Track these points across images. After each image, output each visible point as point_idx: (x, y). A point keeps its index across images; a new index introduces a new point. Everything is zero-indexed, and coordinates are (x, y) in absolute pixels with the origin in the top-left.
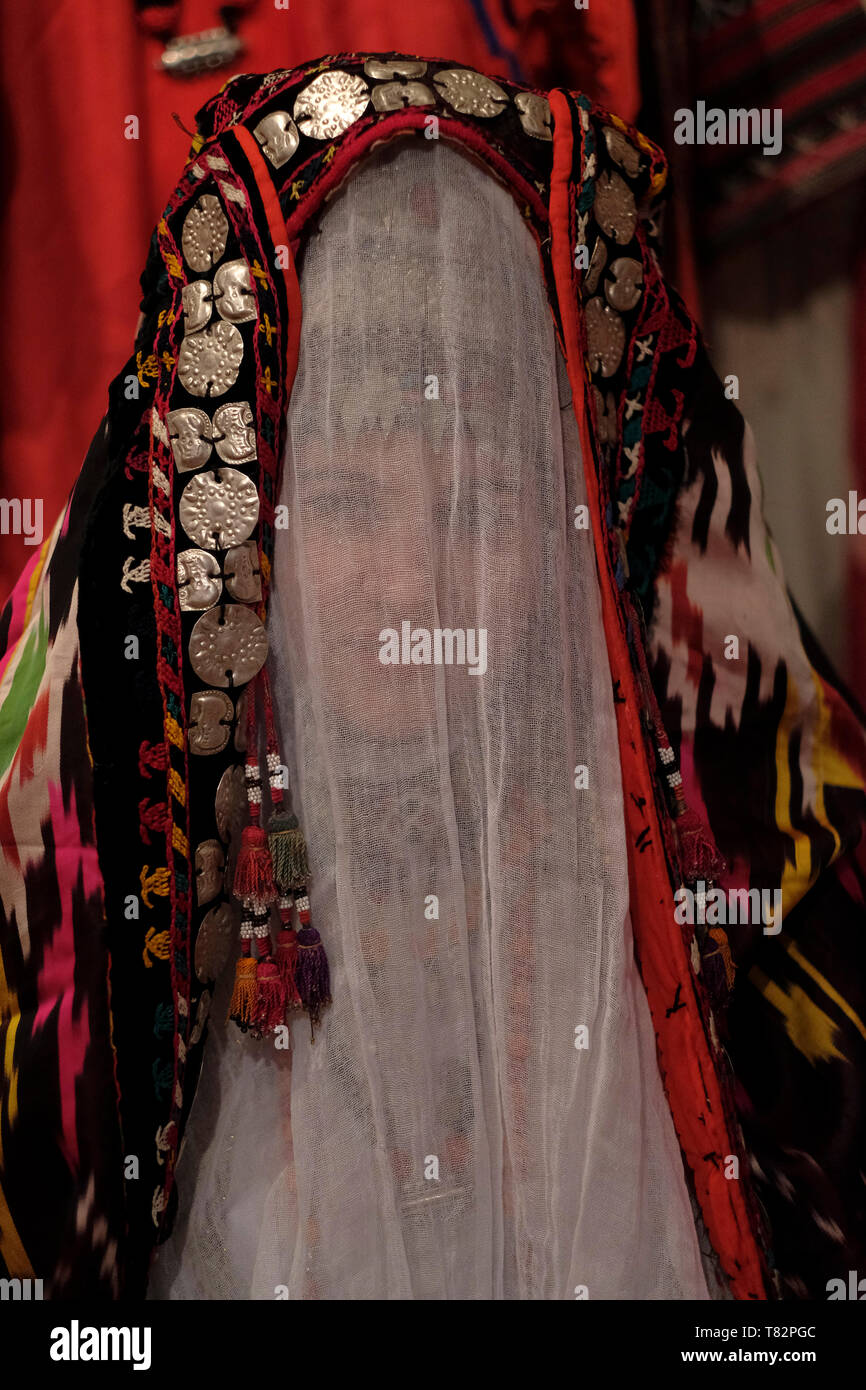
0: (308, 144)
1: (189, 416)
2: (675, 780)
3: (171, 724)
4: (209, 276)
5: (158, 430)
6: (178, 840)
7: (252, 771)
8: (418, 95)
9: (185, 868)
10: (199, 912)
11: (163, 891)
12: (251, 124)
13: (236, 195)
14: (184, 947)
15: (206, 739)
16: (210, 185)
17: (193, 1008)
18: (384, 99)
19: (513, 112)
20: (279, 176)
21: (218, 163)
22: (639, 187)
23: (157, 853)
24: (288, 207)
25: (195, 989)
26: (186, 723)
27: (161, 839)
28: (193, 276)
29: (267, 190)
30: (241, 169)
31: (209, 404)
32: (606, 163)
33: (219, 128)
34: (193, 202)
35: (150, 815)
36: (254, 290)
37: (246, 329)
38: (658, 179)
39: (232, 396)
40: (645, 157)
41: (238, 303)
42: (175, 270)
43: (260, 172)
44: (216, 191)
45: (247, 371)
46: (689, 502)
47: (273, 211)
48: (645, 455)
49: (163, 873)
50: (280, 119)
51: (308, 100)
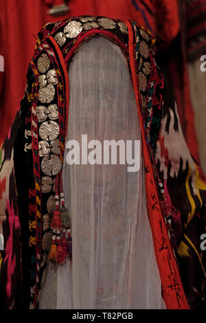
0: (68, 40)
1: (41, 108)
2: (163, 191)
3: (37, 185)
4: (46, 74)
5: (34, 111)
6: (38, 214)
7: (57, 197)
8: (95, 25)
9: (40, 221)
10: (43, 233)
11: (34, 227)
12: (53, 36)
13: (51, 53)
14: (39, 241)
15: (46, 188)
16: (44, 51)
17: (42, 257)
18: (86, 27)
19: (118, 27)
20: (62, 48)
21: (46, 46)
22: (149, 43)
23: (33, 218)
24: (65, 56)
25: (42, 252)
26: (40, 184)
27: (34, 214)
28: (41, 74)
29: (59, 52)
30: (52, 47)
31: (47, 105)
32: (141, 38)
33: (45, 37)
34: (40, 56)
35: (31, 208)
36: (57, 77)
37: (55, 86)
38: (154, 41)
39: (52, 103)
40: (150, 36)
41: (53, 80)
42: (36, 73)
43: (57, 47)
44: (46, 53)
45: (56, 96)
46: (164, 122)
47: (61, 56)
48: (153, 111)
49: (35, 222)
50: (61, 34)
51: (67, 28)
